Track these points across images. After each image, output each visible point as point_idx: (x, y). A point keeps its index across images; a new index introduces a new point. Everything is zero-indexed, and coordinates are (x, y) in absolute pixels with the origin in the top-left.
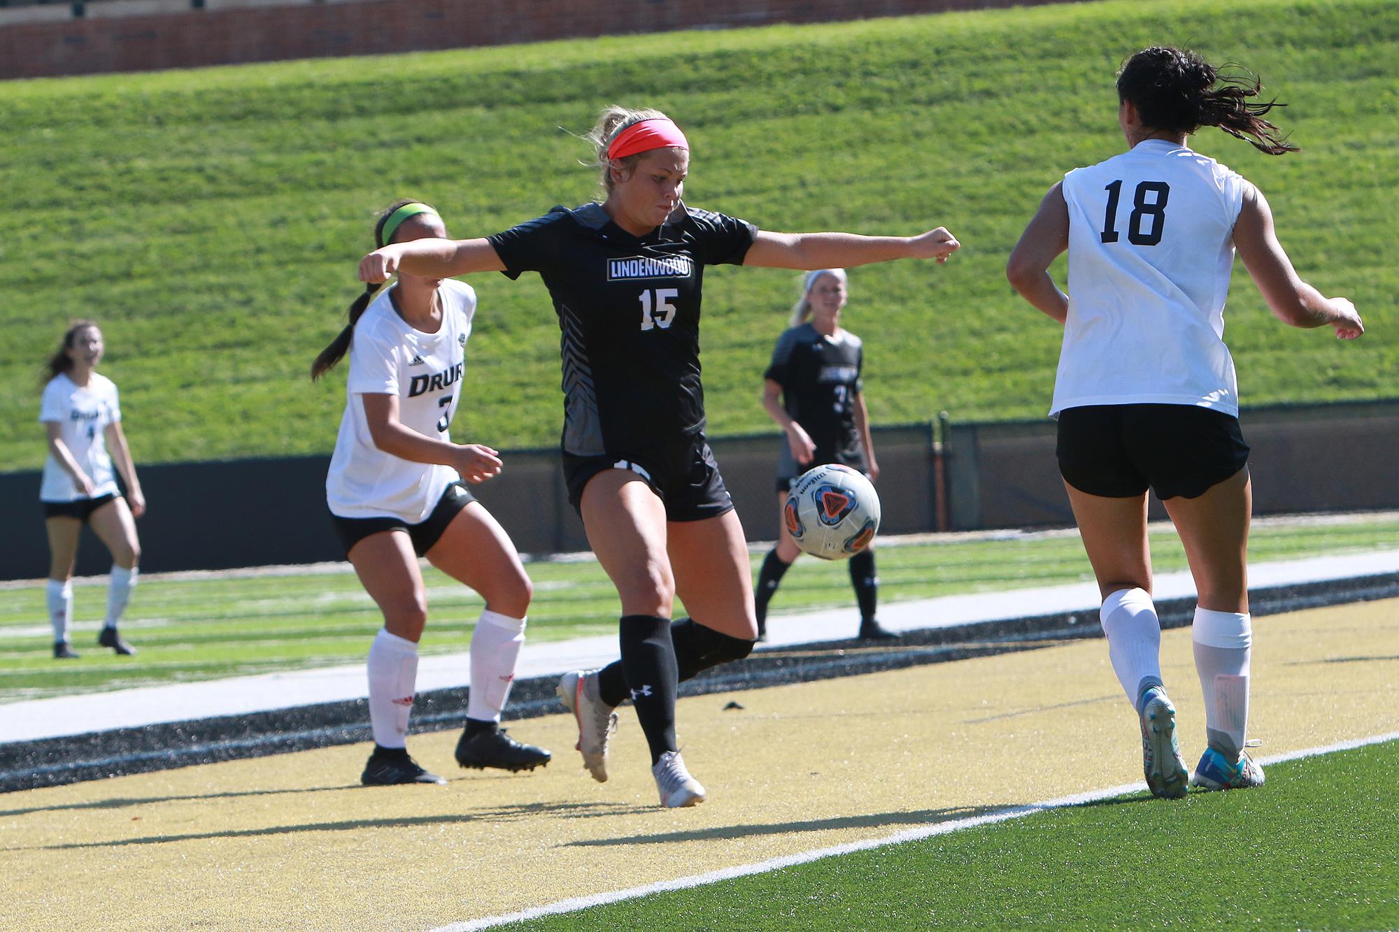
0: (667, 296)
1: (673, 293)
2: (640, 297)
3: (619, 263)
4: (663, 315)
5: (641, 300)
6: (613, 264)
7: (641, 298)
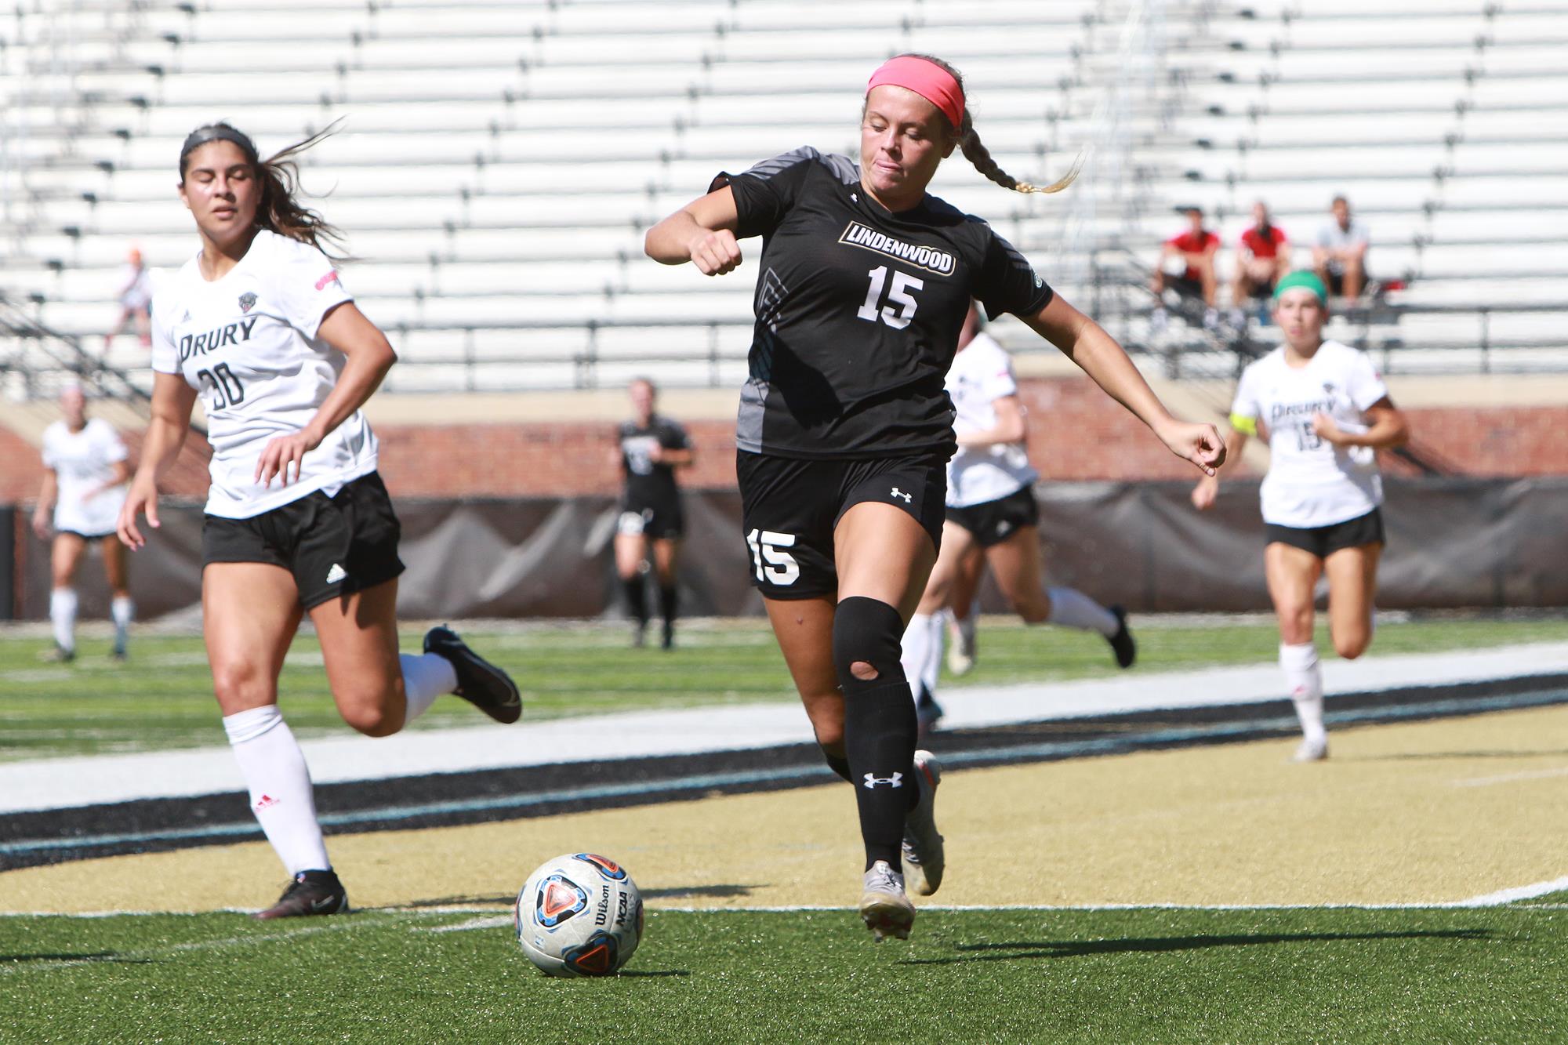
0: (907, 284)
1: (918, 284)
2: (871, 271)
3: (863, 230)
4: (899, 308)
5: (870, 275)
6: (856, 228)
7: (872, 273)
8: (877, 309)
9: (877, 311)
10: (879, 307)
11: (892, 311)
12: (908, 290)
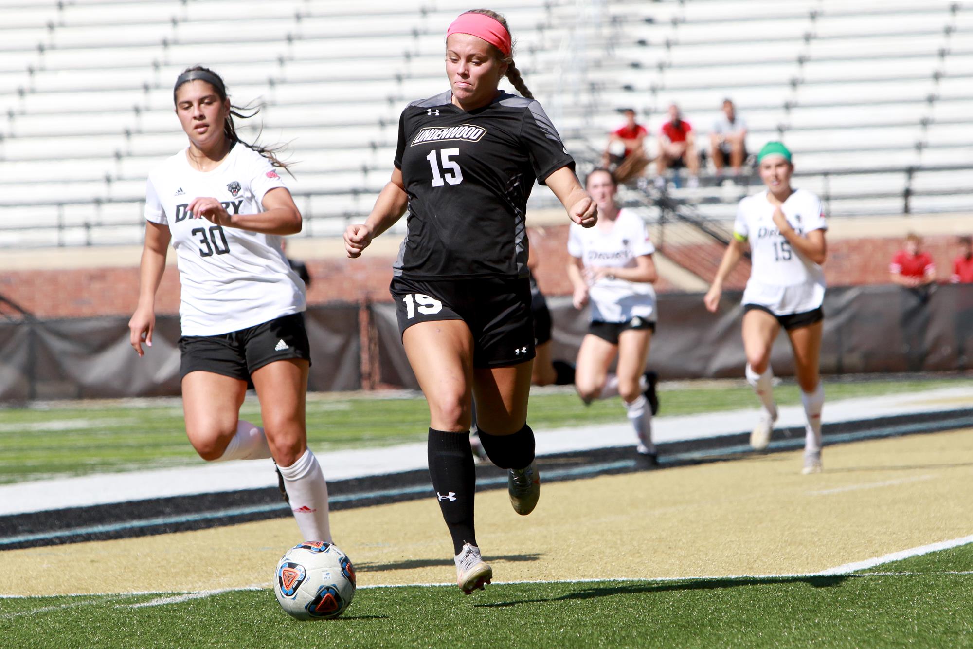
8: (441, 178)
9: (442, 179)
10: (442, 176)
11: (450, 175)
12: (451, 158)
